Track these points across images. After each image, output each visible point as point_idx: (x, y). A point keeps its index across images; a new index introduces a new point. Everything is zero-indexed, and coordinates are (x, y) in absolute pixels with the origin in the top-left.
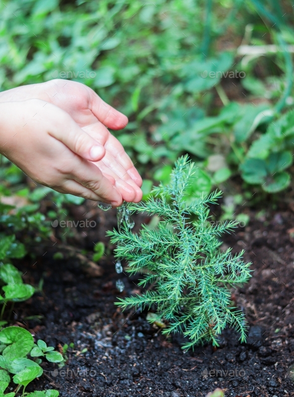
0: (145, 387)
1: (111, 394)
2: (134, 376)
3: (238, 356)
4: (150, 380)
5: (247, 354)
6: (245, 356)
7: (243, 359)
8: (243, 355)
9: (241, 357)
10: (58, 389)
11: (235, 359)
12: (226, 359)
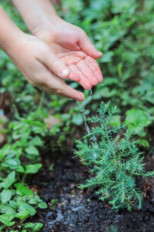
0: (88, 228)
1: (69, 229)
2: (85, 221)
3: (144, 218)
4: (93, 224)
5: (149, 217)
6: (148, 218)
7: (146, 220)
8: (147, 218)
9: (146, 218)
10: (43, 223)
11: (142, 219)
12: (137, 218)
